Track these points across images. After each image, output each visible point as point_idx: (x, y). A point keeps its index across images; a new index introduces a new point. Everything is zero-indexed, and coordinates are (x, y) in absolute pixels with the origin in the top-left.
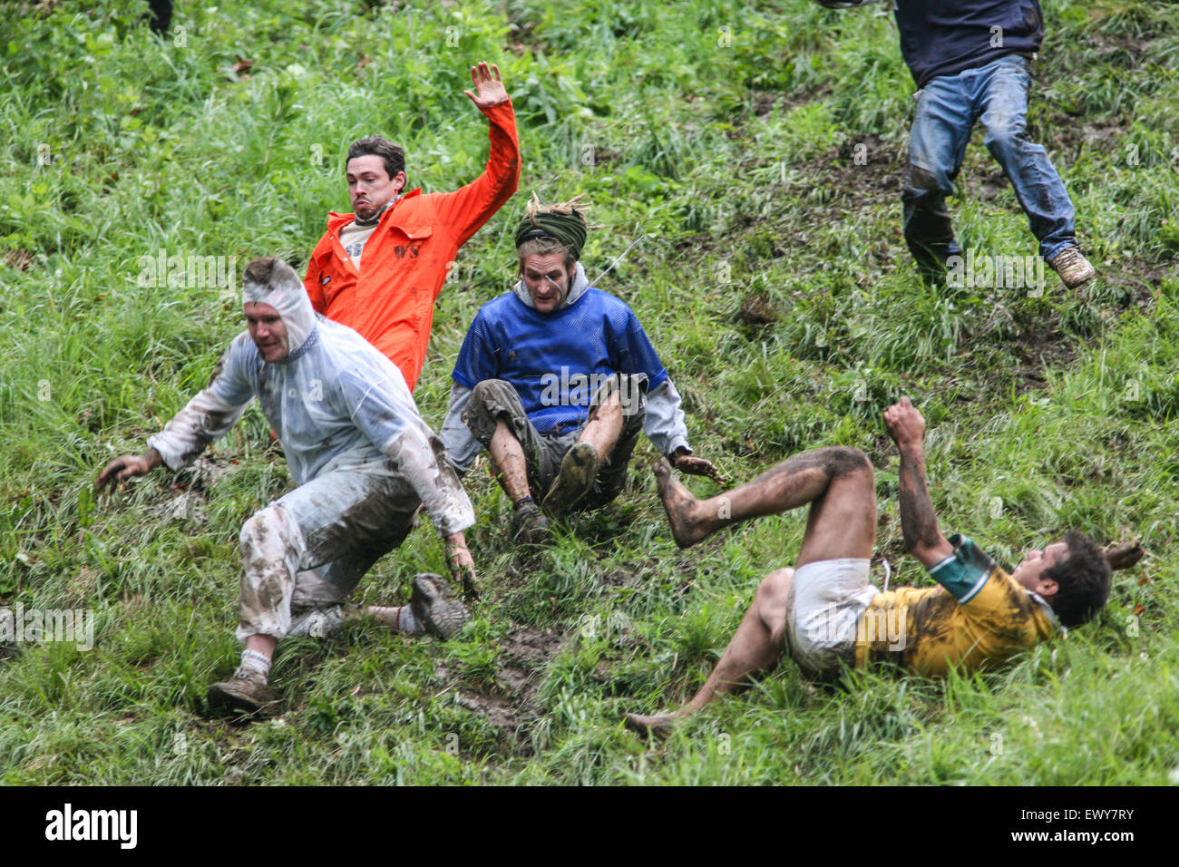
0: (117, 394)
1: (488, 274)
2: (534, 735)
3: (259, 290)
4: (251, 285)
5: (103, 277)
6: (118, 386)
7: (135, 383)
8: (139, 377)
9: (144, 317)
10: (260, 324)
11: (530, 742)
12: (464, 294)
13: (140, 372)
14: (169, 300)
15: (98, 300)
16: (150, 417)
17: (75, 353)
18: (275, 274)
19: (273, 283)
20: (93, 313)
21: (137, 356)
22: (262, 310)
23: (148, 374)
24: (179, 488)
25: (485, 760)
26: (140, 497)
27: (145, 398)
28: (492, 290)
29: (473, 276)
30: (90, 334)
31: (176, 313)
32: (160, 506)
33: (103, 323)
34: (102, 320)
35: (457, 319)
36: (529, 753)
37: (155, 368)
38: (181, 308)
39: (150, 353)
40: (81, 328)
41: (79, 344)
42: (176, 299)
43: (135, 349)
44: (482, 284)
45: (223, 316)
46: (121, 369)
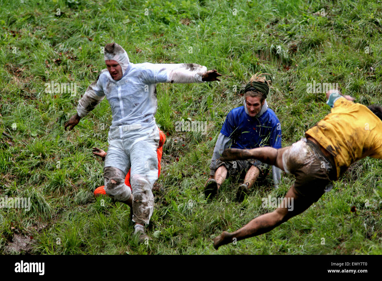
0: (220, 65)
1: (339, 24)
2: (357, 172)
3: (110, 55)
4: (108, 54)
5: (214, 27)
6: (220, 62)
7: (226, 61)
8: (227, 59)
9: (228, 40)
10: (112, 67)
11: (356, 174)
12: (331, 31)
13: (227, 57)
14: (236, 34)
15: (212, 34)
16: (231, 72)
17: (205, 52)
18: (115, 49)
19: (115, 52)
20: (211, 39)
21: (226, 52)
22: (112, 63)
23: (230, 58)
24: (241, 95)
25: (342, 181)
26: (228, 98)
27: (229, 66)
28: (340, 29)
29: (334, 25)
30: (211, 46)
31: (238, 38)
32: (235, 101)
33: (215, 41)
34: (214, 41)
35: (329, 39)
36: (356, 178)
37: (232, 56)
38: (240, 37)
39: (230, 51)
40: (207, 44)
41: (206, 49)
42: (238, 33)
43: (225, 50)
44: (337, 28)
45: (254, 39)
46: (221, 57)
